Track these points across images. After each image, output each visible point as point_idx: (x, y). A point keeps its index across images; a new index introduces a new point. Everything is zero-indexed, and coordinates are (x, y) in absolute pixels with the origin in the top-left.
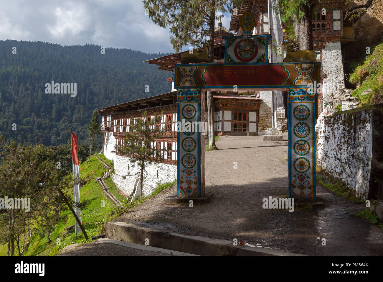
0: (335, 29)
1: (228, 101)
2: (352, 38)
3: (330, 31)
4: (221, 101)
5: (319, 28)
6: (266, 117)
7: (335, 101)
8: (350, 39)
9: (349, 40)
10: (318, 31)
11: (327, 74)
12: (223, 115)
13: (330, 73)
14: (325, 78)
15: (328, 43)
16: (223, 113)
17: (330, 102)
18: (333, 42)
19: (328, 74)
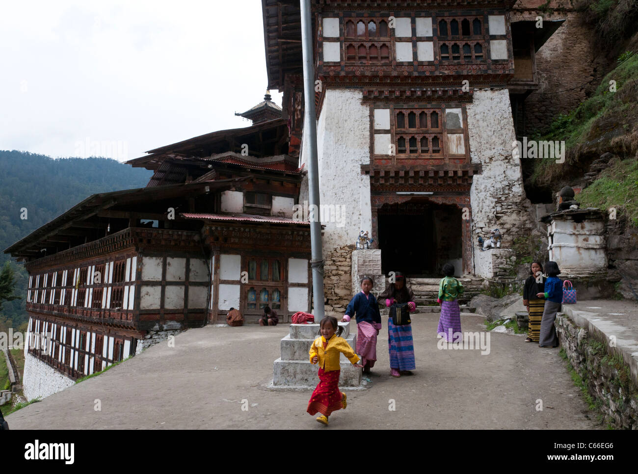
0: (494, 56)
1: (231, 229)
2: (531, 83)
3: (484, 61)
4: (211, 228)
5: (456, 55)
6: (334, 272)
7: (505, 230)
8: (527, 85)
9: (526, 88)
10: (456, 61)
11: (481, 164)
12: (217, 267)
13: (487, 161)
14: (476, 172)
15: (480, 89)
16: (218, 261)
17: (493, 233)
18: (492, 89)
19: (483, 164)
